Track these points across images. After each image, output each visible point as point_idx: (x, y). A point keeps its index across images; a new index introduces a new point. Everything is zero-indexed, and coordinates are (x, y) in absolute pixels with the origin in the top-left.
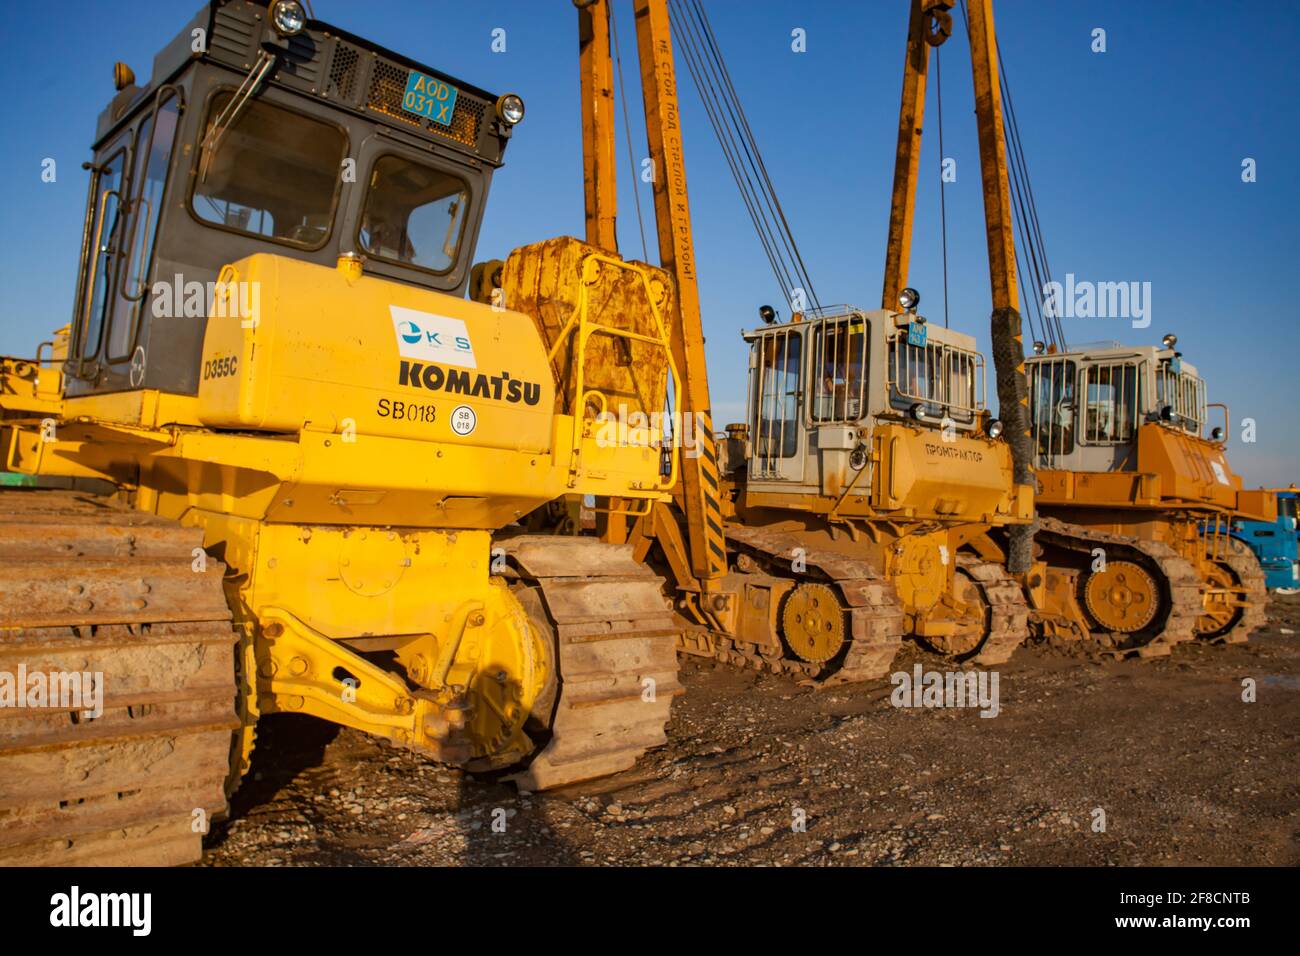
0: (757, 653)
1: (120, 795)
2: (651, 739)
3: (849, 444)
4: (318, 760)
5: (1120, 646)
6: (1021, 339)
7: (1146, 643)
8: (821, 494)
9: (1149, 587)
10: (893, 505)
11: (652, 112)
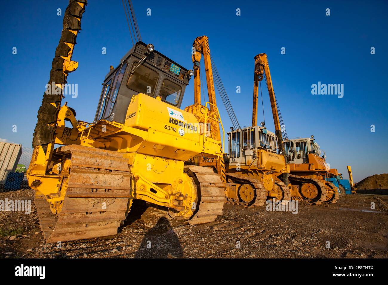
0: (233, 201)
1: (101, 212)
2: (220, 213)
3: (252, 154)
4: (140, 218)
5: (310, 202)
6: (282, 136)
7: (316, 201)
8: (246, 165)
9: (315, 188)
10: (262, 167)
11: (209, 88)
